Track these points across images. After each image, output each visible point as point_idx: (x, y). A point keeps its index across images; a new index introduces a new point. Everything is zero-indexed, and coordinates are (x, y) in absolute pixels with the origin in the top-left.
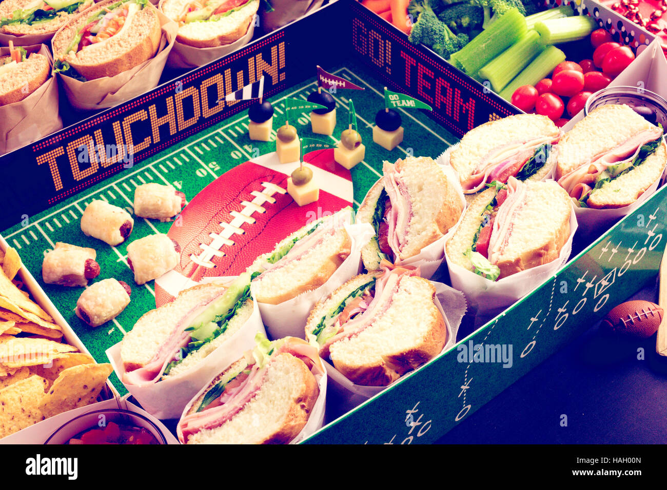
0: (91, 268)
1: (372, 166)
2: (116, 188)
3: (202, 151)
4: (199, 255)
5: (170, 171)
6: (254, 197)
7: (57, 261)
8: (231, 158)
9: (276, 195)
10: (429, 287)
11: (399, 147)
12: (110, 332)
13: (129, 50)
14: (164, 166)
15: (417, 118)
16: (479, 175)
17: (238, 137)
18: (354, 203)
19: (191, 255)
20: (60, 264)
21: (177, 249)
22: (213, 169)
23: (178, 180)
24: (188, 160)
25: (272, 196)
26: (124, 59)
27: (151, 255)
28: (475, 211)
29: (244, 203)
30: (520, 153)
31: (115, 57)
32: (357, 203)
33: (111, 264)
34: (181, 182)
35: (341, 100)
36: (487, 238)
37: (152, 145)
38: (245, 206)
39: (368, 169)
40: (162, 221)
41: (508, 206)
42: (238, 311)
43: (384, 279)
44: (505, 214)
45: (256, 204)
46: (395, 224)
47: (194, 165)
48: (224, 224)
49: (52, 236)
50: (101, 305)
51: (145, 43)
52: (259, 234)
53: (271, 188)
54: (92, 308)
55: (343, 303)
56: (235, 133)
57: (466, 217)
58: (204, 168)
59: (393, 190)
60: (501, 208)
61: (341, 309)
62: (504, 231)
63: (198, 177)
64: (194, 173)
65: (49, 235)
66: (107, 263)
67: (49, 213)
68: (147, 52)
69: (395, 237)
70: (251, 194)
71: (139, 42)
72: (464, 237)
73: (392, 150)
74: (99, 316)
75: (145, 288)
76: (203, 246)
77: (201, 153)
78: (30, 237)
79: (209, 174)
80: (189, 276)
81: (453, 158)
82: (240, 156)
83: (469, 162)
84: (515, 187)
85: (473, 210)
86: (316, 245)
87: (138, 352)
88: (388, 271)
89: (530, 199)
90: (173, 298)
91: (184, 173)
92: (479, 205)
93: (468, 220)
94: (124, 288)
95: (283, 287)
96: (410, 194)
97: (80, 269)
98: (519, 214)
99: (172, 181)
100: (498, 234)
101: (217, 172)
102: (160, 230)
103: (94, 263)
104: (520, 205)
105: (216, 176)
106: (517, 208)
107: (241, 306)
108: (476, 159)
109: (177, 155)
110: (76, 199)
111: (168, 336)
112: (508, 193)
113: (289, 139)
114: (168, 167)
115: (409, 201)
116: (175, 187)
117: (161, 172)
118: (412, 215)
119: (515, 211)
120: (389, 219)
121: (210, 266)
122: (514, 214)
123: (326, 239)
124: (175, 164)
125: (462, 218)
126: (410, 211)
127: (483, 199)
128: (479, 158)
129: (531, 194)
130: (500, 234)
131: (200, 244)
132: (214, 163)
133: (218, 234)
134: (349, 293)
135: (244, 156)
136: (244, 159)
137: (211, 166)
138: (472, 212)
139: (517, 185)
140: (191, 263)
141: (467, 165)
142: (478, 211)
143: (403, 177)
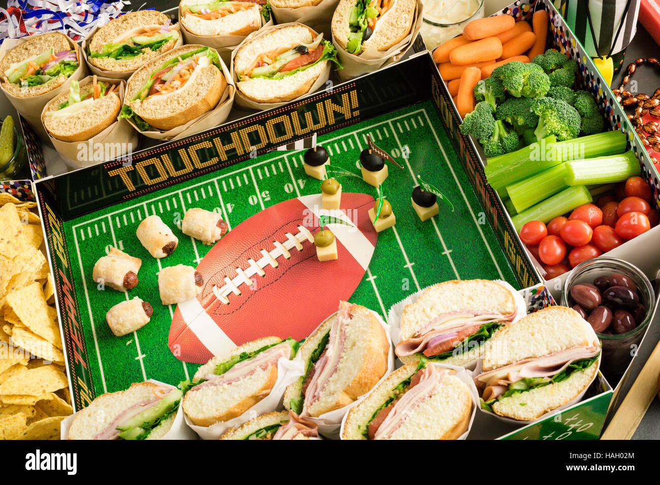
0: (128, 282)
1: (399, 234)
2: (181, 196)
3: (263, 176)
4: (220, 288)
5: (228, 191)
6: (287, 239)
7: (104, 270)
8: (283, 190)
9: (305, 243)
11: (432, 219)
12: (128, 343)
13: (183, 109)
14: (226, 183)
15: (463, 189)
16: (417, 340)
17: (298, 168)
18: (367, 271)
19: (214, 285)
20: (105, 273)
21: (199, 282)
22: (263, 199)
23: (232, 202)
24: (247, 183)
25: (301, 243)
26: (179, 116)
27: (173, 287)
28: (391, 383)
29: (277, 244)
30: (465, 327)
31: (170, 115)
32: (369, 273)
33: (151, 275)
34: (234, 205)
36: (381, 421)
37: (220, 162)
38: (276, 247)
39: (395, 236)
40: (204, 243)
41: (413, 393)
42: (163, 422)
44: (407, 402)
45: (285, 247)
46: (321, 373)
47: (249, 190)
48: (251, 262)
49: (117, 232)
50: (121, 324)
51: (200, 104)
52: (276, 281)
53: (304, 234)
54: (114, 324)
56: (297, 162)
57: (382, 387)
58: (257, 196)
60: (409, 393)
62: (396, 420)
63: (249, 203)
64: (247, 198)
65: (115, 231)
66: (148, 274)
67: (122, 208)
68: (203, 108)
70: (286, 235)
71: (194, 102)
72: (369, 408)
73: (425, 222)
74: (119, 332)
75: (168, 308)
76: (227, 280)
77: (261, 178)
78: (100, 228)
79: (258, 204)
80: (205, 307)
81: (405, 312)
82: (292, 190)
83: (416, 321)
84: (430, 374)
85: (390, 380)
86: (248, 374)
87: (81, 432)
88: (291, 422)
89: (436, 392)
90: (185, 326)
91: (239, 196)
92: (398, 377)
93: (381, 390)
94: (146, 311)
95: (204, 410)
96: (344, 347)
97: (119, 282)
98: (418, 406)
99: (226, 202)
100: (389, 422)
101: (266, 203)
102: (199, 252)
103: (132, 278)
104: (425, 396)
105: (263, 208)
106: (420, 398)
107: (166, 418)
108: (424, 320)
109: (241, 174)
110: (147, 199)
111: (106, 426)
112: (421, 379)
113: (330, 193)
114: (228, 186)
115: (340, 355)
116: (227, 209)
117: (221, 189)
118: (336, 370)
119: (417, 401)
120: (318, 365)
121: (225, 301)
122: (414, 405)
123: (256, 373)
124: (235, 183)
125: (376, 386)
126: (336, 366)
127: (404, 371)
128: (427, 320)
129: (440, 387)
130: (391, 422)
131: (226, 276)
132: (267, 192)
133: (243, 270)
134: (258, 428)
135: (294, 191)
136: (294, 194)
137: (264, 195)
138: (388, 382)
139: (433, 372)
140: (212, 294)
141: (413, 324)
142: (393, 384)
143: (348, 325)
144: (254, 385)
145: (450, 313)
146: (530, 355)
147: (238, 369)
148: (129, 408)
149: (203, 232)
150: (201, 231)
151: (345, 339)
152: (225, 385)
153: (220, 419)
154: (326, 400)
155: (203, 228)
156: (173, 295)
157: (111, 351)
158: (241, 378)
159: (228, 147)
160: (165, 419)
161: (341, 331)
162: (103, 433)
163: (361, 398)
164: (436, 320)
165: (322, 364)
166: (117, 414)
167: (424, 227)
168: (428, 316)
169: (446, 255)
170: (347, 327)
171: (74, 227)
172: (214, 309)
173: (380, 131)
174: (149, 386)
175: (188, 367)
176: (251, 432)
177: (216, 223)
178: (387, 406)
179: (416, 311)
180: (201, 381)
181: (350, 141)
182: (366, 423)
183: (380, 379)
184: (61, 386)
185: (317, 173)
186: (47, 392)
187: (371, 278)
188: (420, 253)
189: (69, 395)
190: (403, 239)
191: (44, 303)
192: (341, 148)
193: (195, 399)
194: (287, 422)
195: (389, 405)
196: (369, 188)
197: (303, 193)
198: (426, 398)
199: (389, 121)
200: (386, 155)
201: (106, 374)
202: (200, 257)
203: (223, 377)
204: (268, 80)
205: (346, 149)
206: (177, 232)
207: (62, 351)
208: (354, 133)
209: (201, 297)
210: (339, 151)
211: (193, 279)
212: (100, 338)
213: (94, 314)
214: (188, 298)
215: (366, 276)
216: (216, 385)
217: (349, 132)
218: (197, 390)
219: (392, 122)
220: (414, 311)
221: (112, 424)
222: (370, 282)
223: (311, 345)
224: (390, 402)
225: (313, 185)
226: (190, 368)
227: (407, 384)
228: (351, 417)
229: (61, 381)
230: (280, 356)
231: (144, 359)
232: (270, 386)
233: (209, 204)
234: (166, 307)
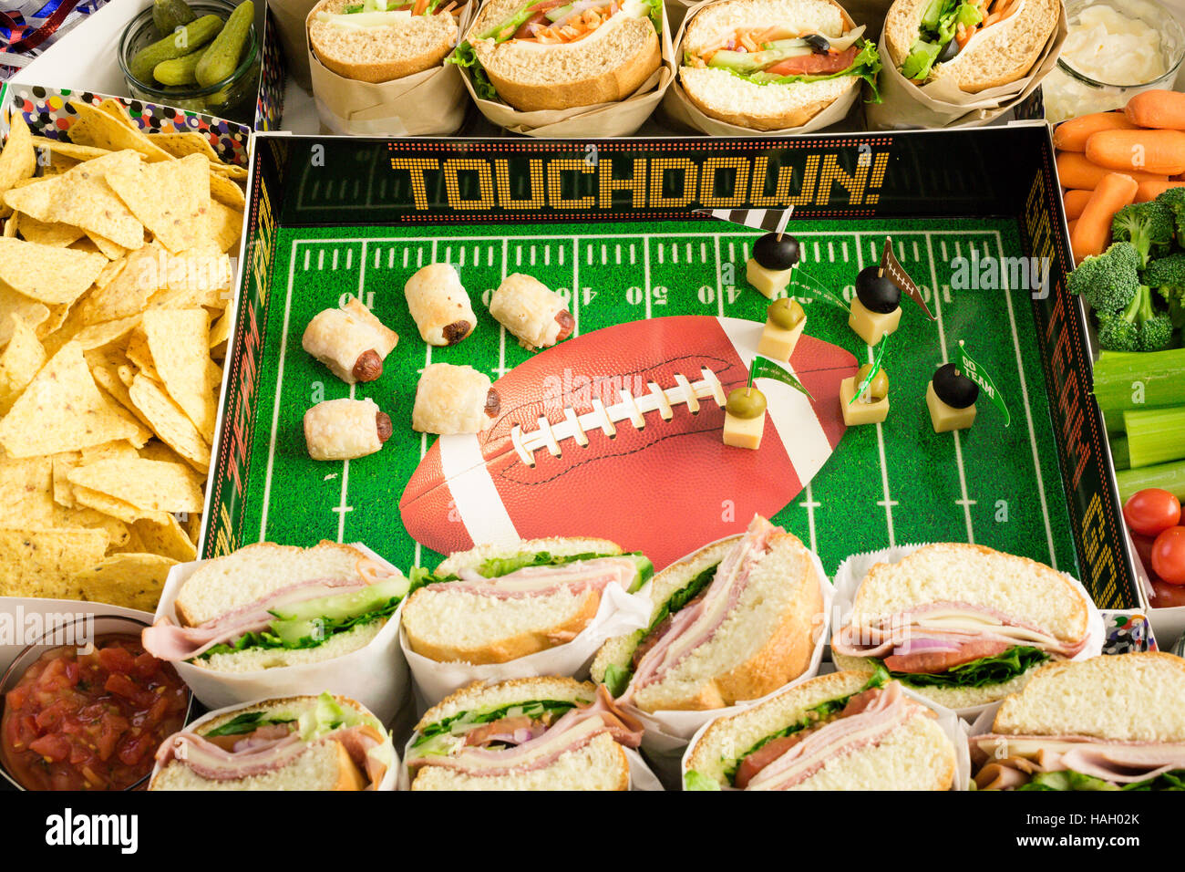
0: (363, 369)
1: (886, 442)
2: (505, 248)
3: (665, 257)
4: (526, 432)
5: (594, 265)
6: (676, 385)
7: (327, 331)
8: (695, 294)
9: (706, 401)
10: (619, 778)
11: (956, 434)
12: (328, 477)
13: (569, 81)
14: (594, 250)
15: (1031, 397)
16: (877, 633)
17: (734, 263)
18: (805, 490)
19: (516, 425)
20: (328, 338)
21: (491, 410)
22: (654, 299)
23: (594, 287)
24: (633, 261)
25: (699, 400)
26: (557, 91)
27: (442, 402)
28: (807, 697)
29: (654, 387)
30: (979, 638)
31: (542, 83)
32: (809, 494)
33: (408, 371)
34: (596, 293)
35: (941, 290)
36: (768, 760)
37: (595, 209)
38: (650, 392)
39: (877, 443)
40: (521, 344)
41: (846, 728)
42: (358, 628)
43: (581, 716)
44: (830, 739)
45: (667, 398)
46: (678, 636)
47: (632, 275)
48: (597, 404)
49: (371, 276)
50: (327, 437)
51: (602, 81)
52: (632, 452)
53: (710, 384)
54: (314, 434)
55: (504, 711)
56: (736, 254)
57: (787, 697)
58: (643, 291)
59: (725, 574)
60: (838, 725)
61: (494, 717)
63: (625, 299)
64: (624, 289)
65: (368, 271)
66: (403, 365)
67: (393, 236)
68: (605, 91)
69: (661, 655)
70: (676, 376)
71: (594, 74)
72: (751, 729)
73: (940, 434)
74: (319, 450)
75: (420, 438)
76: (543, 422)
77: (661, 260)
78: (342, 259)
79: (642, 306)
80: (488, 458)
81: (872, 574)
82: (711, 300)
83: (887, 598)
84: (889, 703)
85: (807, 691)
86: (541, 592)
87: (202, 598)
88: (597, 706)
89: (891, 740)
90: (441, 480)
91: (611, 280)
92: (824, 690)
93: (784, 702)
94: (380, 428)
95: (441, 631)
96: (739, 600)
97: (347, 362)
98: (849, 755)
99: (584, 281)
100: (784, 766)
101: (656, 309)
102: (508, 357)
103: (373, 362)
104: (866, 740)
105: (649, 315)
106: (857, 742)
107: (366, 622)
108: (903, 601)
109: (625, 243)
110: (442, 234)
111: (252, 600)
112: (869, 706)
113: (782, 325)
114: (597, 256)
115: (726, 612)
116: (581, 297)
117: (582, 259)
118: (710, 638)
119: (849, 745)
120: (679, 619)
121: (528, 459)
122: (840, 750)
123: (559, 594)
124: (611, 256)
125: (778, 692)
126: (713, 631)
127: (838, 681)
128: (910, 602)
129: (901, 733)
130: (788, 769)
131: (542, 416)
132: (665, 290)
133: (578, 415)
134: (529, 697)
135: (715, 304)
136: (712, 309)
137: (656, 292)
138: (802, 693)
139: (896, 702)
140: (507, 438)
141: (882, 601)
142: (810, 700)
143: (757, 563)
144: (549, 616)
145: (956, 604)
146: (1093, 730)
147: (527, 577)
148: (304, 583)
149: (527, 321)
150: (523, 319)
151: (745, 587)
152: (494, 599)
153: (464, 656)
154: (673, 687)
155: (530, 315)
156: (438, 415)
157: (294, 481)
158: (527, 595)
159: (619, 185)
160: (364, 623)
161: (742, 569)
162: (241, 612)
163: (742, 706)
164: (926, 608)
165: (686, 619)
166: (278, 587)
167: (935, 444)
168: (913, 596)
169: (962, 506)
170: (754, 565)
171: (295, 242)
172: (504, 468)
173: (905, 246)
174: (352, 554)
175: (423, 555)
176: (514, 701)
177: (555, 313)
178: (787, 735)
179: (894, 580)
180: (450, 578)
181: (844, 246)
182: (740, 755)
183: (789, 681)
184: (189, 507)
185: (768, 283)
186: (161, 508)
187: (810, 505)
188: (914, 487)
189: (198, 529)
190: (889, 453)
191: (205, 351)
192: (824, 255)
193: (430, 606)
194: (589, 704)
195: (793, 736)
196: (854, 342)
197: (730, 312)
198: (869, 745)
199: (928, 234)
200: (911, 286)
201: (270, 519)
202: (506, 367)
203: (494, 583)
204: (737, 79)
205: (832, 258)
206: (480, 310)
207: (209, 447)
208: (857, 234)
209: (486, 437)
210: (818, 258)
211: (482, 399)
212: (282, 451)
213: (284, 406)
214: (462, 431)
215: (802, 497)
216: (476, 593)
217: (846, 230)
218: (439, 591)
219: (932, 236)
220: (890, 578)
221: (263, 601)
222: (805, 509)
223: (676, 578)
224: (797, 730)
225: (751, 302)
226: (427, 558)
227: (838, 708)
228: (713, 734)
229: (192, 499)
230: (612, 578)
231: (348, 515)
232: (577, 626)
233: (554, 278)
234: (418, 435)
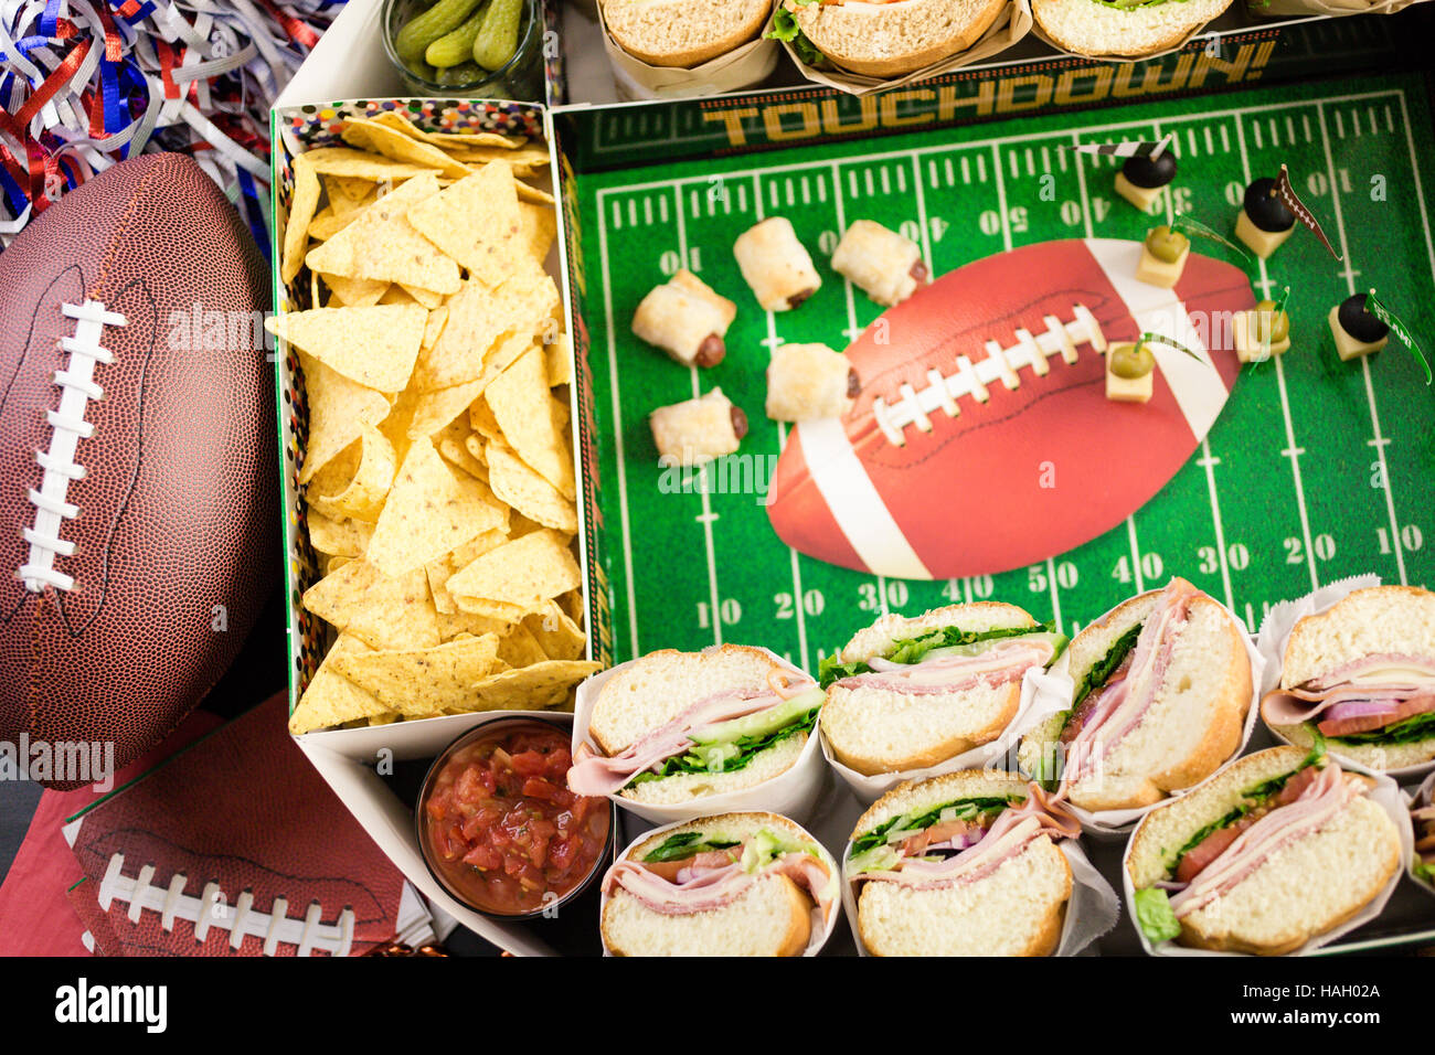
0: (705, 356)
1: (1287, 377)
2: (836, 176)
3: (1019, 168)
4: (891, 404)
5: (940, 187)
6: (1047, 330)
7: (659, 317)
8: (1058, 216)
9: (1084, 348)
10: (1063, 885)
11: (1365, 360)
14: (938, 167)
16: (1311, 696)
17: (1099, 170)
18: (1201, 445)
19: (877, 397)
20: (662, 325)
21: (854, 391)
22: (1012, 225)
23: (944, 218)
24: (983, 177)
25: (1076, 347)
26: (897, 63)
27: (800, 396)
28: (1242, 778)
29: (1023, 334)
30: (1417, 693)
32: (1206, 450)
33: (750, 342)
34: (946, 224)
35: (1338, 177)
36: (1209, 856)
37: (935, 121)
38: (1019, 342)
39: (1277, 379)
40: (871, 298)
42: (780, 744)
43: (1015, 818)
44: (1269, 831)
45: (1039, 348)
46: (1105, 719)
47: (984, 196)
48: (963, 362)
49: (691, 228)
51: (949, 45)
52: (1008, 418)
53: (1085, 325)
55: (937, 814)
56: (1099, 156)
57: (1222, 780)
58: (999, 215)
59: (1147, 648)
61: (929, 820)
62: (1242, 863)
63: (979, 228)
64: (978, 215)
65: (687, 223)
66: (744, 338)
67: (708, 173)
68: (952, 51)
69: (1089, 742)
70: (1046, 319)
71: (938, 41)
72: (1188, 817)
73: (1346, 362)
75: (777, 427)
76: (906, 391)
77: (1015, 173)
78: (656, 209)
79: (999, 236)
80: (854, 440)
81: (1298, 629)
82: (1077, 218)
83: (1317, 656)
84: (1327, 788)
85: (1242, 771)
86: (959, 686)
87: (615, 721)
88: (1031, 804)
89: (1332, 827)
90: (805, 474)
91: (960, 203)
92: (1259, 769)
93: (1220, 786)
94: (736, 429)
95: (863, 739)
96: (1165, 679)
97: (687, 350)
98: (1291, 845)
99: (931, 214)
100: (1227, 863)
101: (1016, 237)
102: (858, 315)
103: (714, 347)
104: (1307, 829)
105: (1008, 246)
106: (1298, 831)
107: (786, 737)
108: (1334, 658)
109: (971, 154)
110: (763, 164)
111: (666, 720)
112: (1308, 792)
113: (1166, 258)
114: (942, 175)
115: (1152, 693)
116: (930, 230)
117: (926, 180)
118: (1138, 724)
119: (1290, 835)
120: (1103, 702)
121: (896, 438)
122: (1282, 841)
123: (977, 690)
124: (958, 174)
125: (1213, 777)
126: (1140, 715)
127: (1273, 758)
128: (1340, 658)
129: (1342, 818)
130: (1231, 865)
131: (904, 383)
132: (1023, 212)
133: (944, 377)
134: (960, 796)
135: (1082, 224)
136: (1079, 231)
137: (1015, 219)
138: (1236, 775)
139: (1335, 786)
140: (870, 416)
141: (1311, 660)
142: (1246, 781)
143: (1178, 634)
144: (972, 718)
145: (1390, 656)
148: (715, 696)
149: (878, 279)
151: (1168, 663)
152: (911, 697)
153: (894, 767)
157: (649, 489)
158: (945, 690)
159: (964, 102)
160: (784, 738)
161: (1163, 643)
163: (1178, 796)
164: (1358, 663)
165: (1111, 702)
166: (690, 703)
167: (1338, 372)
168: (1342, 651)
169: (1375, 450)
170: (1176, 638)
171: (600, 194)
172: (869, 444)
173: (1294, 123)
174: (759, 658)
175: (801, 563)
176: (945, 801)
177: (907, 266)
178: (1225, 825)
179: (1323, 635)
181: (1223, 130)
182: (1178, 847)
183: (1223, 762)
184: (567, 586)
185: (1143, 201)
186: (543, 598)
187: (1208, 462)
189: (581, 605)
190: (1291, 391)
191: (546, 392)
192: (1201, 145)
193: (847, 709)
194: (1022, 801)
195: (1232, 826)
196: (1244, 258)
197: (1100, 232)
198: (1311, 834)
199: (1319, 103)
200: (1311, 220)
201: (633, 536)
202: (859, 325)
203: (907, 676)
204: (1100, 7)
205: (1210, 149)
206: (822, 262)
207: (573, 505)
208: (1237, 113)
209: (848, 420)
210: (1194, 151)
211: (843, 384)
213: (623, 400)
214: (824, 414)
215: (1198, 454)
216: (890, 689)
217: (1223, 107)
218: (853, 688)
219: (1325, 106)
220: (1319, 632)
221: (677, 720)
222: (1202, 469)
223: (1094, 644)
224: (1236, 818)
225: (1124, 220)
226: (805, 565)
227: (1275, 792)
228: (1150, 826)
229: (567, 572)
230: (1031, 664)
231: (715, 525)
232: (1002, 726)
233: (892, 212)
234: (774, 423)
